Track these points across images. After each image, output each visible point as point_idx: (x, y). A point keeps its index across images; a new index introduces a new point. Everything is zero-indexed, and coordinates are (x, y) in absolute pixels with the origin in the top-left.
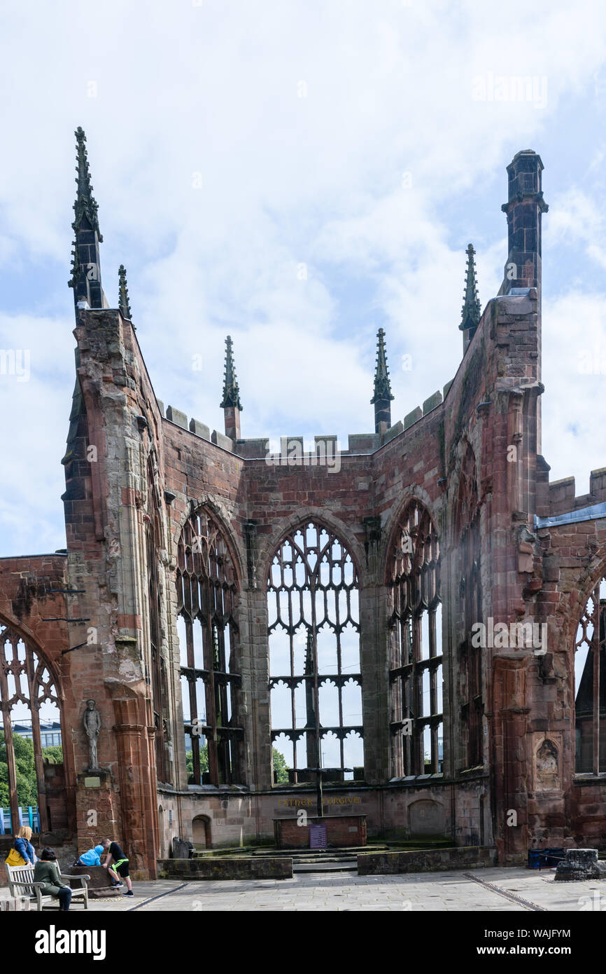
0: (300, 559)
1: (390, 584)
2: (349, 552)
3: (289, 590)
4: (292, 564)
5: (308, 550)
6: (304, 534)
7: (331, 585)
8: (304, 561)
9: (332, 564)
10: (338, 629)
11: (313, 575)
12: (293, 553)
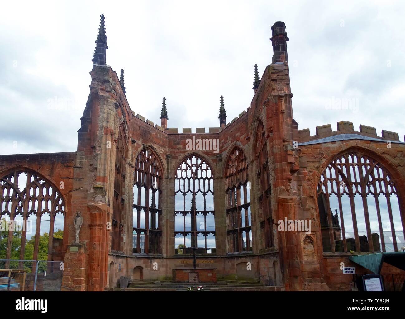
0: (189, 168)
1: (227, 178)
2: (209, 166)
3: (184, 179)
4: (186, 170)
5: (192, 165)
6: (191, 160)
7: (202, 178)
8: (191, 169)
9: (202, 170)
10: (205, 194)
11: (194, 174)
12: (186, 166)
